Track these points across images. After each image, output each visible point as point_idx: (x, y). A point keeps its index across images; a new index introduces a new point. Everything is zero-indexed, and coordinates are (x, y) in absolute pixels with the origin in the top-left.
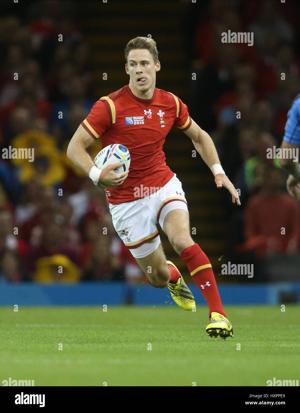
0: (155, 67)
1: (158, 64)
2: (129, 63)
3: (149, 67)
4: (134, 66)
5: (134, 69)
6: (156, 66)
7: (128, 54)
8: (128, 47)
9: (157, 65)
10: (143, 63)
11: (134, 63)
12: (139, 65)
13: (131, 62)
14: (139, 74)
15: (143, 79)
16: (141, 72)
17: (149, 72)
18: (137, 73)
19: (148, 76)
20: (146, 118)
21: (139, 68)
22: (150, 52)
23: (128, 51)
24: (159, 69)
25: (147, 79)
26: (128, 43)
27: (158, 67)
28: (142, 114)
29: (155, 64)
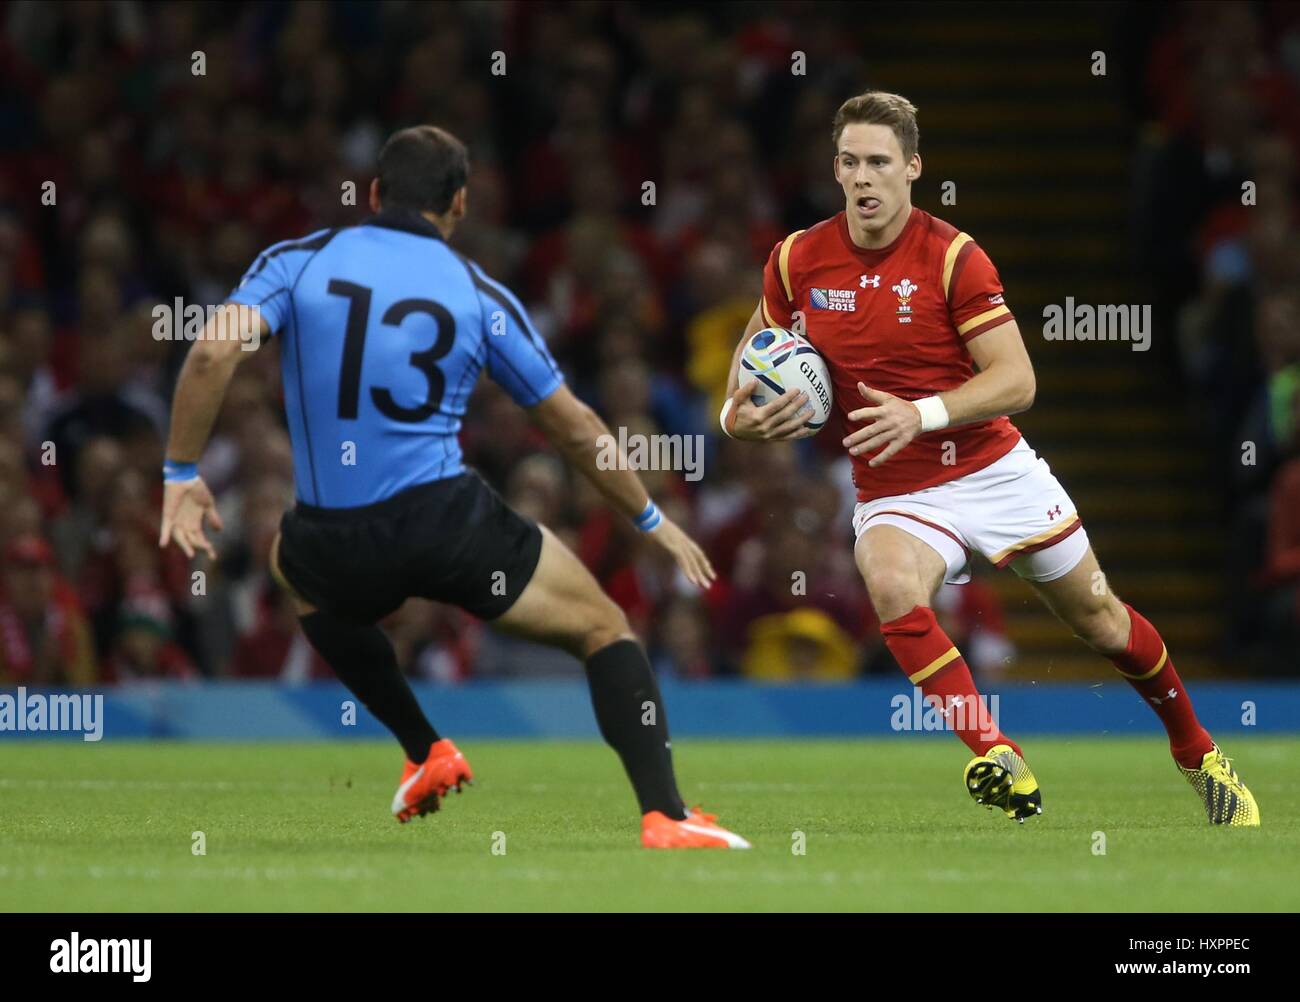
0: (905, 170)
1: (917, 162)
2: (841, 158)
3: (888, 169)
4: (853, 165)
5: (851, 174)
6: (909, 168)
7: (839, 134)
8: (842, 116)
9: (912, 165)
10: (876, 160)
11: (852, 160)
12: (863, 164)
13: (844, 156)
14: (862, 187)
15: (871, 203)
16: (868, 184)
17: (888, 183)
18: (857, 185)
19: (885, 195)
20: (861, 295)
21: (863, 173)
22: (896, 132)
23: (842, 126)
24: (916, 175)
25: (880, 202)
26: (843, 103)
27: (916, 170)
28: (852, 285)
29: (908, 161)
